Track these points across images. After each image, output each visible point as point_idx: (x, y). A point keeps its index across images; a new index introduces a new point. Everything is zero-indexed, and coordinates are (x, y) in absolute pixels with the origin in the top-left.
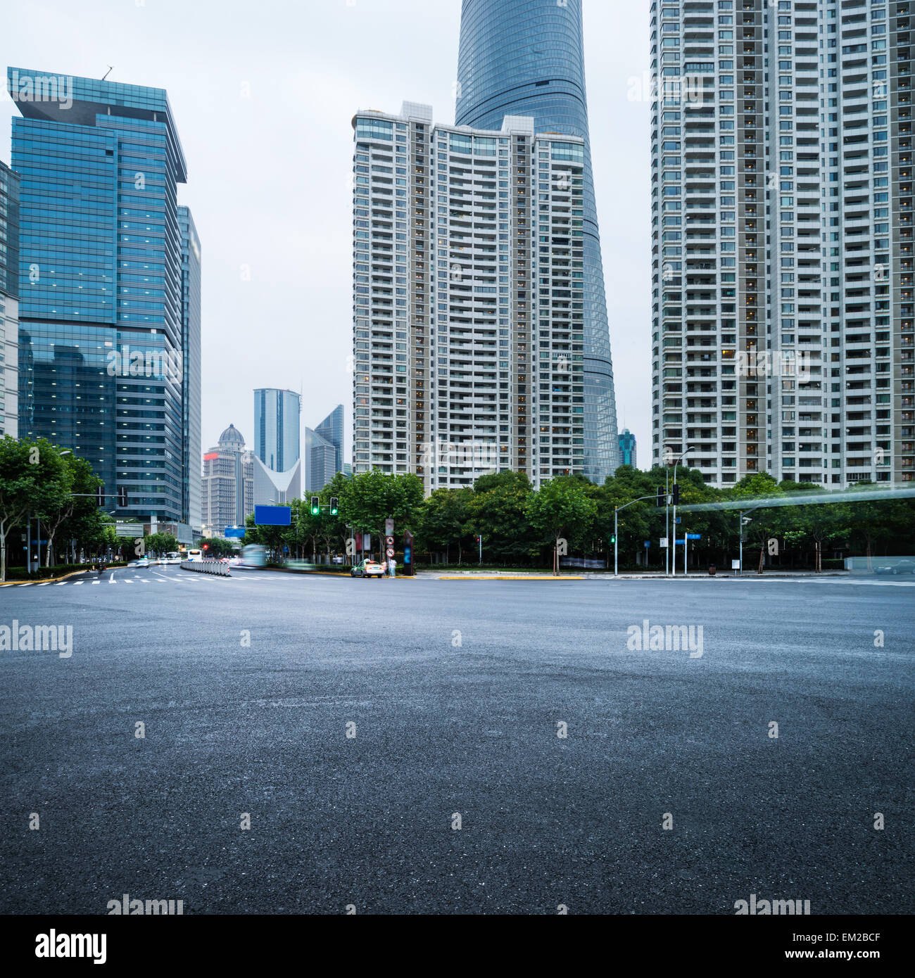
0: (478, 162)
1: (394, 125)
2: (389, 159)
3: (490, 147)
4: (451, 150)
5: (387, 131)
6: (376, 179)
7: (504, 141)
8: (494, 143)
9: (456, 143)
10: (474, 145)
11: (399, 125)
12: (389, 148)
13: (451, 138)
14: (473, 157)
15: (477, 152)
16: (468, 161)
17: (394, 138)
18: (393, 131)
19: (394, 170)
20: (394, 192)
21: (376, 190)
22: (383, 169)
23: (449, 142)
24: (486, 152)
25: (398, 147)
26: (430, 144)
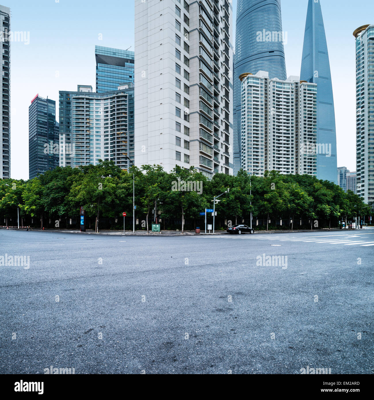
0: (284, 92)
1: (260, 79)
2: (258, 91)
3: (288, 87)
4: (276, 87)
5: (258, 81)
6: (254, 97)
7: (293, 85)
8: (289, 85)
9: (278, 85)
10: (283, 86)
11: (261, 80)
12: (258, 87)
13: (276, 84)
14: (283, 90)
15: (284, 88)
16: (281, 91)
17: (260, 84)
18: (260, 82)
19: (260, 94)
20: (260, 102)
21: (254, 101)
22: (256, 94)
23: (276, 85)
24: (287, 88)
25: (261, 87)
26: (269, 85)
